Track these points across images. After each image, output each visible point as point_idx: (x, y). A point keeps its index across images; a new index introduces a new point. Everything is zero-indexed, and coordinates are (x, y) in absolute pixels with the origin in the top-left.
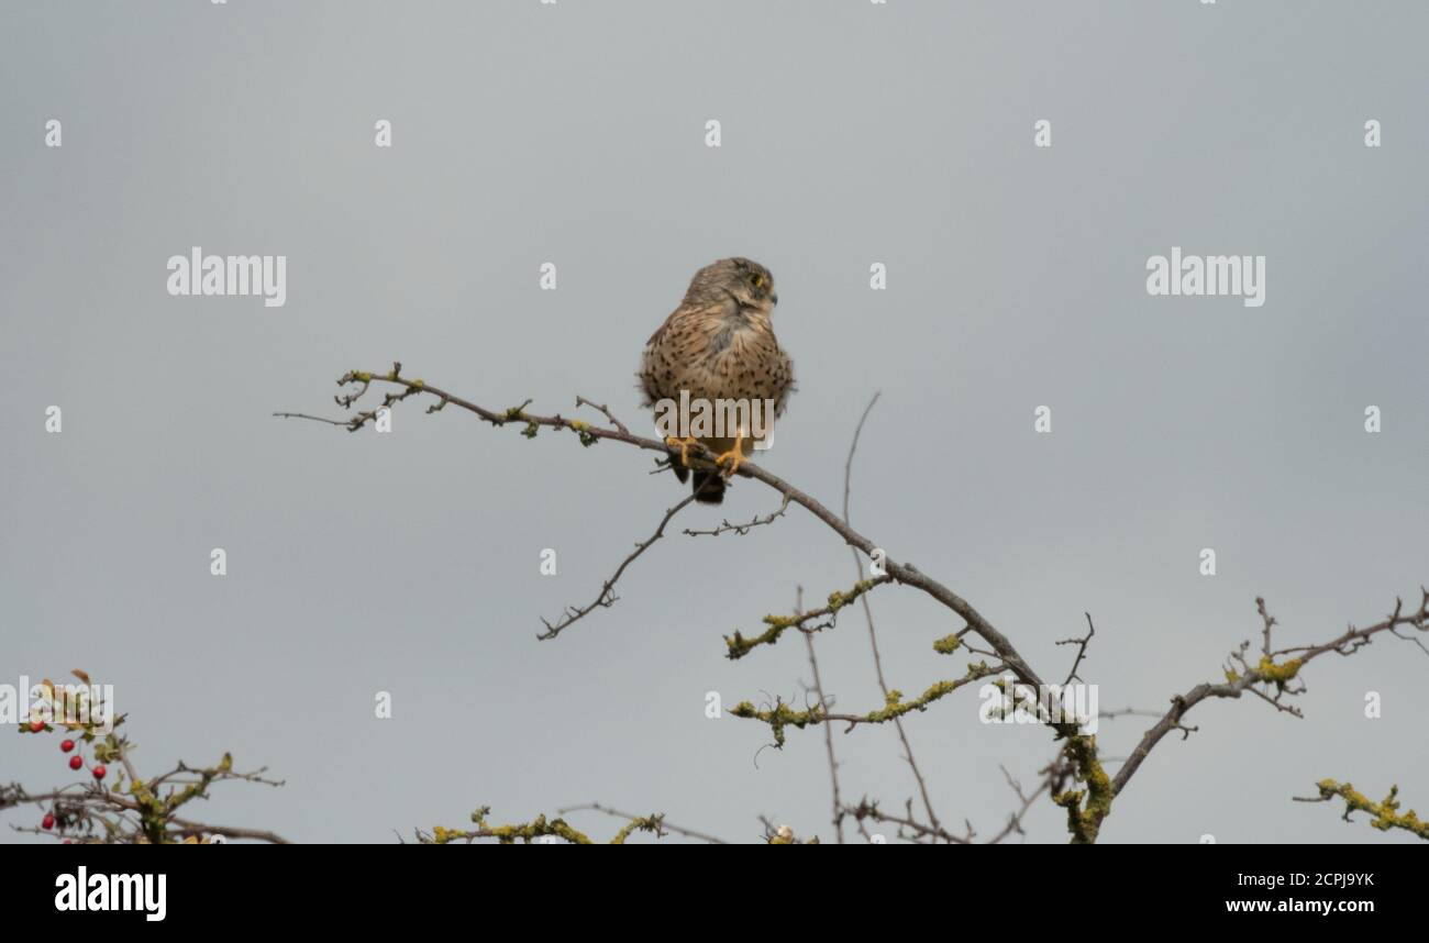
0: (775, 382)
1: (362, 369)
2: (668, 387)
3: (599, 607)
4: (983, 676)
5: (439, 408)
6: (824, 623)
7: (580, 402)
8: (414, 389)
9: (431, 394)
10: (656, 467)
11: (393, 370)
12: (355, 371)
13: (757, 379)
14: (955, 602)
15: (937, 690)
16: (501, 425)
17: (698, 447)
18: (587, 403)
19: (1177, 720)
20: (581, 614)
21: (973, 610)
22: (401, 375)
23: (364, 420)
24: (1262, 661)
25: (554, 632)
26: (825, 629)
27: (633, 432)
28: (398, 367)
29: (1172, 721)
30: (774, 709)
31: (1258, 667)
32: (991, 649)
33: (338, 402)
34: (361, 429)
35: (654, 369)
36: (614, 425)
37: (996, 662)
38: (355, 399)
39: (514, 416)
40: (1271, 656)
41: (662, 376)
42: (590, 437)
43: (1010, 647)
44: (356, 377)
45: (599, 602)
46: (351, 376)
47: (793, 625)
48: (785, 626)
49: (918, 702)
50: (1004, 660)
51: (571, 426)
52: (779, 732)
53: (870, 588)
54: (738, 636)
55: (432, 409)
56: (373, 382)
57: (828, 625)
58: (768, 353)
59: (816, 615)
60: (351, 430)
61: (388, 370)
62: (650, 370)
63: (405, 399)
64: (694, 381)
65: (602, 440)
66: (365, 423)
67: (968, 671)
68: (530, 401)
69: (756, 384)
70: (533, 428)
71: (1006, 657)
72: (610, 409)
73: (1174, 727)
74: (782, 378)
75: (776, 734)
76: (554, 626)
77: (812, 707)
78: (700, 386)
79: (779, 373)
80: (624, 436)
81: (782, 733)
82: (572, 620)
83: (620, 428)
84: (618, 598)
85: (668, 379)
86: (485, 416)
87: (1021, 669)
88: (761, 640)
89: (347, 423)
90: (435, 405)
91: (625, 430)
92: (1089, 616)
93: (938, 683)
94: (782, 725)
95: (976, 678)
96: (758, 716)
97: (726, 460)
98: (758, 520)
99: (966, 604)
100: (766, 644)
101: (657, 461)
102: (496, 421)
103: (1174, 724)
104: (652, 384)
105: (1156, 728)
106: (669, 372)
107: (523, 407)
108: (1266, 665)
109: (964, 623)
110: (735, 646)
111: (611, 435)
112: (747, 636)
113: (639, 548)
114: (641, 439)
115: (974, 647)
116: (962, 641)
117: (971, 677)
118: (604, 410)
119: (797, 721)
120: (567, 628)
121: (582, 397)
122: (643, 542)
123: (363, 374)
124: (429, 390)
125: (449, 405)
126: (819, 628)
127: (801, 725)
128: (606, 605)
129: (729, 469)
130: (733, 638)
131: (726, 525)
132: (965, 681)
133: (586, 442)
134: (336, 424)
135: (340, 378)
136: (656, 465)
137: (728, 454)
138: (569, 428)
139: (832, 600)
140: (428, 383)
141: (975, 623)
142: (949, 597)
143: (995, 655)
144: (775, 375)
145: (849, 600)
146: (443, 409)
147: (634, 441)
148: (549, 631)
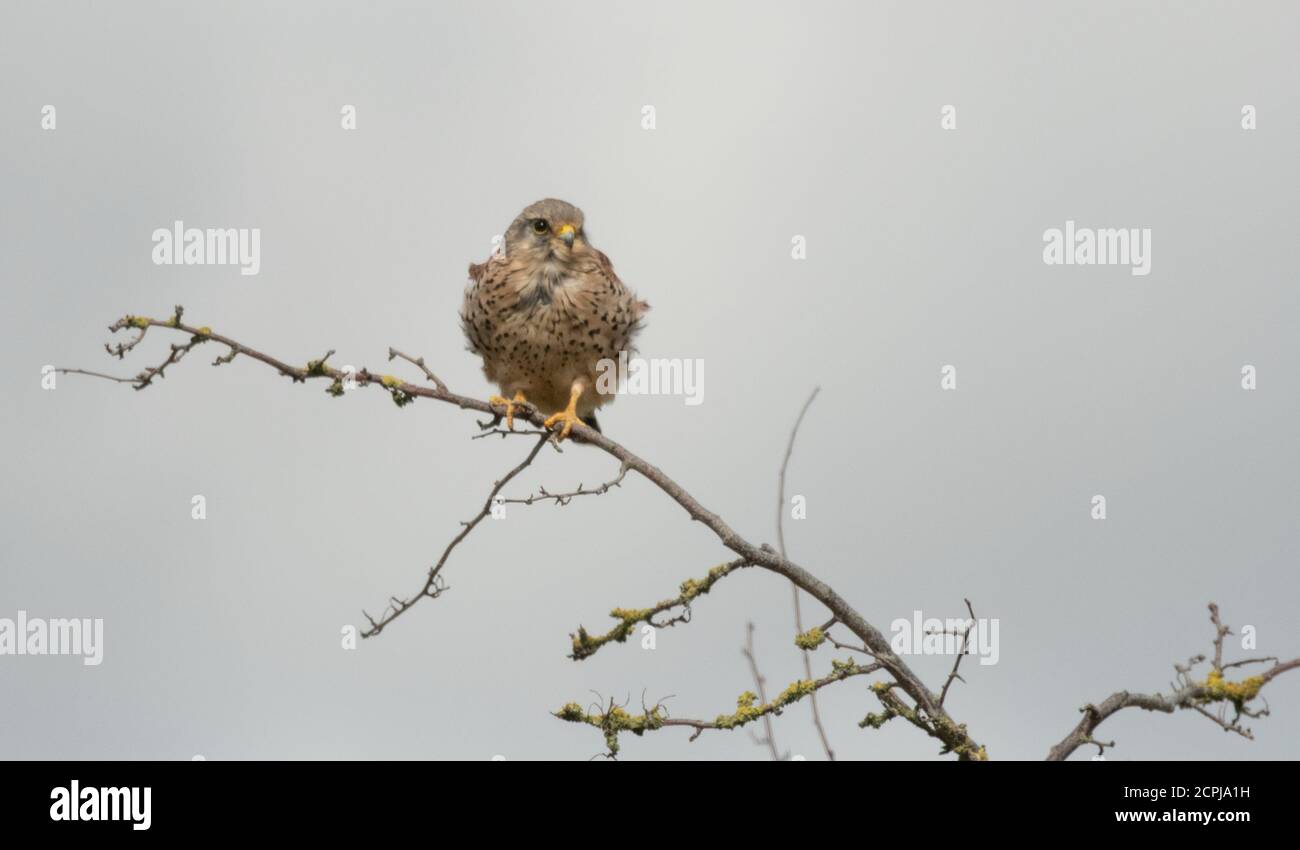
0: (615, 328)
1: (138, 314)
2: (489, 337)
3: (425, 597)
4: (850, 675)
5: (228, 360)
6: (677, 617)
7: (393, 355)
8: (199, 337)
9: (218, 344)
10: (478, 431)
11: (175, 315)
12: (130, 316)
13: (592, 327)
14: (818, 588)
15: (794, 690)
16: (303, 381)
17: (526, 408)
18: (401, 355)
19: (1089, 733)
20: (405, 607)
21: (839, 599)
22: (183, 321)
23: (150, 377)
24: (1211, 675)
25: (379, 628)
26: (678, 624)
27: (453, 389)
28: (179, 311)
29: (1083, 735)
30: (606, 712)
31: (1205, 681)
32: (861, 644)
33: (109, 351)
34: (148, 388)
35: (473, 315)
36: (431, 381)
37: (868, 660)
38: (130, 348)
39: (317, 370)
40: (1222, 670)
41: (482, 324)
42: (404, 396)
43: (884, 642)
44: (131, 323)
45: (425, 592)
46: (126, 322)
47: (641, 619)
48: (635, 621)
49: (774, 705)
50: (877, 658)
51: (379, 381)
52: (612, 738)
53: (726, 574)
54: (583, 635)
55: (219, 361)
56: (151, 329)
57: (682, 619)
58: (601, 296)
59: (667, 607)
60: (137, 388)
61: (169, 315)
62: (470, 317)
63: (192, 350)
64: (515, 334)
65: (419, 400)
66: (153, 379)
67: (833, 668)
68: (333, 352)
69: (591, 333)
70: (338, 385)
71: (881, 655)
72: (427, 364)
73: (1085, 742)
74: (624, 322)
75: (609, 741)
76: (378, 621)
77: (650, 709)
78: (523, 340)
79: (619, 317)
80: (442, 395)
81: (616, 740)
82: (397, 613)
83: (438, 385)
84: (448, 588)
85: (488, 328)
86: (285, 370)
87: (897, 668)
88: (609, 638)
89: (133, 380)
90: (223, 356)
91: (444, 388)
92: (969, 604)
93: (796, 682)
94: (616, 730)
95: (842, 678)
96: (588, 720)
97: (556, 422)
98: (583, 489)
99: (831, 592)
100: (614, 643)
101: (480, 423)
102: (297, 376)
103: (1086, 739)
104: (473, 332)
105: (1063, 743)
106: (488, 322)
107: (324, 360)
108: (1214, 680)
109: (829, 614)
110: (580, 645)
111: (428, 394)
112: (594, 634)
113: (465, 527)
114: (461, 398)
115: (839, 642)
116: (827, 635)
117: (835, 676)
118: (420, 364)
119: (634, 725)
120: (392, 622)
121: (396, 348)
122: (470, 520)
123: (140, 320)
124: (217, 339)
125: (240, 356)
126: (672, 623)
127: (639, 731)
128: (433, 596)
129: (560, 433)
130: (578, 636)
131: (543, 492)
132: (830, 681)
133: (400, 402)
134: (120, 381)
135: (113, 324)
136: (479, 428)
137: (558, 415)
138: (378, 385)
139: (685, 589)
140: (216, 331)
141: (841, 614)
142: (811, 583)
143: (865, 651)
144: (614, 320)
145: (704, 589)
146: (232, 361)
147: (454, 400)
148: (372, 627)
